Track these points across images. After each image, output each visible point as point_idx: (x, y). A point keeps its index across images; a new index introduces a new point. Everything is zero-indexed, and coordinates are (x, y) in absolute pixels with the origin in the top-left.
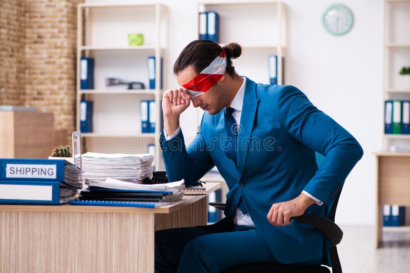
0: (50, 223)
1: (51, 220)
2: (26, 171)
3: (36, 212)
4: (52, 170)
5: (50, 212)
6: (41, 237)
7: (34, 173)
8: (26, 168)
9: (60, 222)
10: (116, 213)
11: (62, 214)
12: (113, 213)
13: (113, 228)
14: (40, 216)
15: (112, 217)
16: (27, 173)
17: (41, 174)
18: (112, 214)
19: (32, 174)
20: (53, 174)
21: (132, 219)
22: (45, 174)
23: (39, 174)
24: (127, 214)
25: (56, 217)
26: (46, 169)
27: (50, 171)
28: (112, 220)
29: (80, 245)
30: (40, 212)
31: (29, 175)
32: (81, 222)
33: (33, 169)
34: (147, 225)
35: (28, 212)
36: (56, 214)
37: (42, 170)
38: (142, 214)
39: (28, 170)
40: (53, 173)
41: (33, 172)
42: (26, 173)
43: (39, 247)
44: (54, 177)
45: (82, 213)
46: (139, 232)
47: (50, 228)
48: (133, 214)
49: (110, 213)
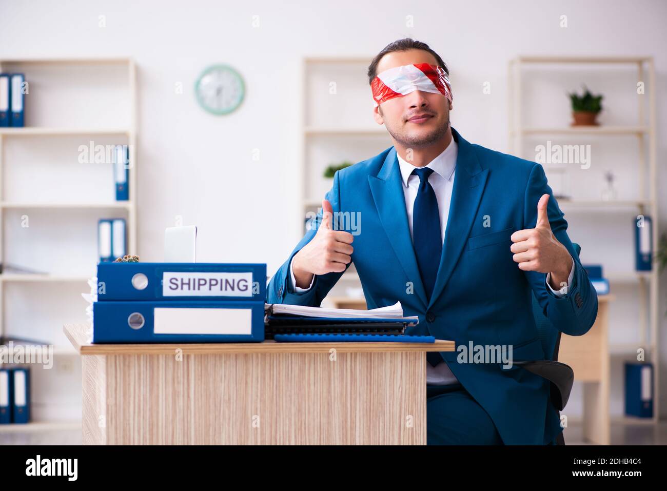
0: (247, 375)
1: (247, 369)
2: (199, 285)
3: (220, 356)
4: (246, 281)
5: (246, 355)
6: (229, 399)
7: (212, 287)
8: (199, 280)
9: (263, 370)
10: (362, 354)
11: (268, 358)
12: (356, 354)
13: (356, 380)
14: (228, 363)
15: (355, 361)
16: (201, 287)
17: (226, 289)
18: (354, 355)
19: (210, 289)
20: (246, 289)
21: (388, 364)
22: (233, 289)
23: (221, 289)
24: (381, 355)
25: (257, 364)
26: (234, 280)
27: (242, 284)
28: (355, 366)
29: (299, 411)
30: (228, 356)
31: (204, 292)
32: (301, 371)
33: (211, 280)
34: (414, 373)
35: (207, 356)
36: (257, 357)
37: (227, 281)
38: (406, 353)
39: (202, 282)
40: (246, 286)
41: (211, 285)
42: (199, 289)
43: (227, 416)
44: (249, 293)
45: (302, 355)
46: (401, 386)
47: (246, 383)
48: (391, 354)
49: (351, 354)
